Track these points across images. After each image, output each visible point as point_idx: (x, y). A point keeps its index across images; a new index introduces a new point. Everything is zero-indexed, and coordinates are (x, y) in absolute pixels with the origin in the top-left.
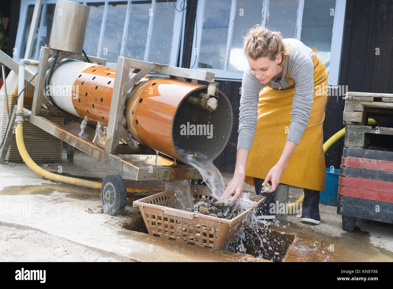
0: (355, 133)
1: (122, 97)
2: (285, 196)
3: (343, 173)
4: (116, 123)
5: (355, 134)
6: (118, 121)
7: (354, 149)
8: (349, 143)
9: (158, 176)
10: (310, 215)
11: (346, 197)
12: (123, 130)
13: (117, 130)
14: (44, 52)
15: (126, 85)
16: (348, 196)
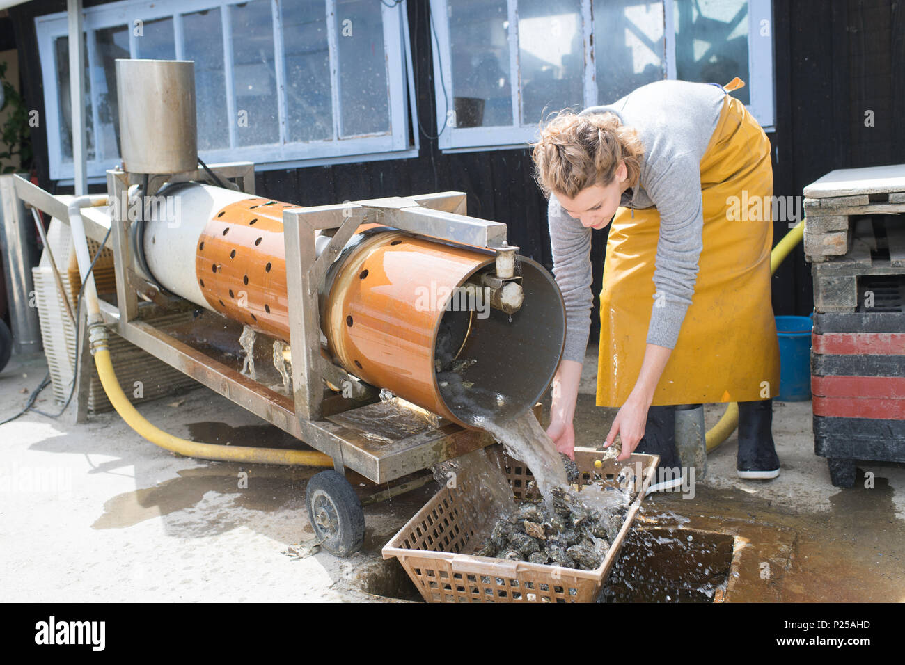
0: (835, 279)
1: (310, 298)
2: (697, 433)
3: (819, 370)
4: (308, 355)
5: (837, 282)
6: (311, 350)
7: (838, 315)
8: (824, 304)
9: (422, 460)
10: (757, 461)
11: (830, 419)
12: (325, 366)
13: (313, 369)
14: (117, 184)
15: (314, 272)
16: (836, 417)
